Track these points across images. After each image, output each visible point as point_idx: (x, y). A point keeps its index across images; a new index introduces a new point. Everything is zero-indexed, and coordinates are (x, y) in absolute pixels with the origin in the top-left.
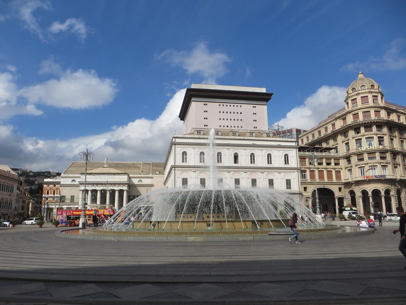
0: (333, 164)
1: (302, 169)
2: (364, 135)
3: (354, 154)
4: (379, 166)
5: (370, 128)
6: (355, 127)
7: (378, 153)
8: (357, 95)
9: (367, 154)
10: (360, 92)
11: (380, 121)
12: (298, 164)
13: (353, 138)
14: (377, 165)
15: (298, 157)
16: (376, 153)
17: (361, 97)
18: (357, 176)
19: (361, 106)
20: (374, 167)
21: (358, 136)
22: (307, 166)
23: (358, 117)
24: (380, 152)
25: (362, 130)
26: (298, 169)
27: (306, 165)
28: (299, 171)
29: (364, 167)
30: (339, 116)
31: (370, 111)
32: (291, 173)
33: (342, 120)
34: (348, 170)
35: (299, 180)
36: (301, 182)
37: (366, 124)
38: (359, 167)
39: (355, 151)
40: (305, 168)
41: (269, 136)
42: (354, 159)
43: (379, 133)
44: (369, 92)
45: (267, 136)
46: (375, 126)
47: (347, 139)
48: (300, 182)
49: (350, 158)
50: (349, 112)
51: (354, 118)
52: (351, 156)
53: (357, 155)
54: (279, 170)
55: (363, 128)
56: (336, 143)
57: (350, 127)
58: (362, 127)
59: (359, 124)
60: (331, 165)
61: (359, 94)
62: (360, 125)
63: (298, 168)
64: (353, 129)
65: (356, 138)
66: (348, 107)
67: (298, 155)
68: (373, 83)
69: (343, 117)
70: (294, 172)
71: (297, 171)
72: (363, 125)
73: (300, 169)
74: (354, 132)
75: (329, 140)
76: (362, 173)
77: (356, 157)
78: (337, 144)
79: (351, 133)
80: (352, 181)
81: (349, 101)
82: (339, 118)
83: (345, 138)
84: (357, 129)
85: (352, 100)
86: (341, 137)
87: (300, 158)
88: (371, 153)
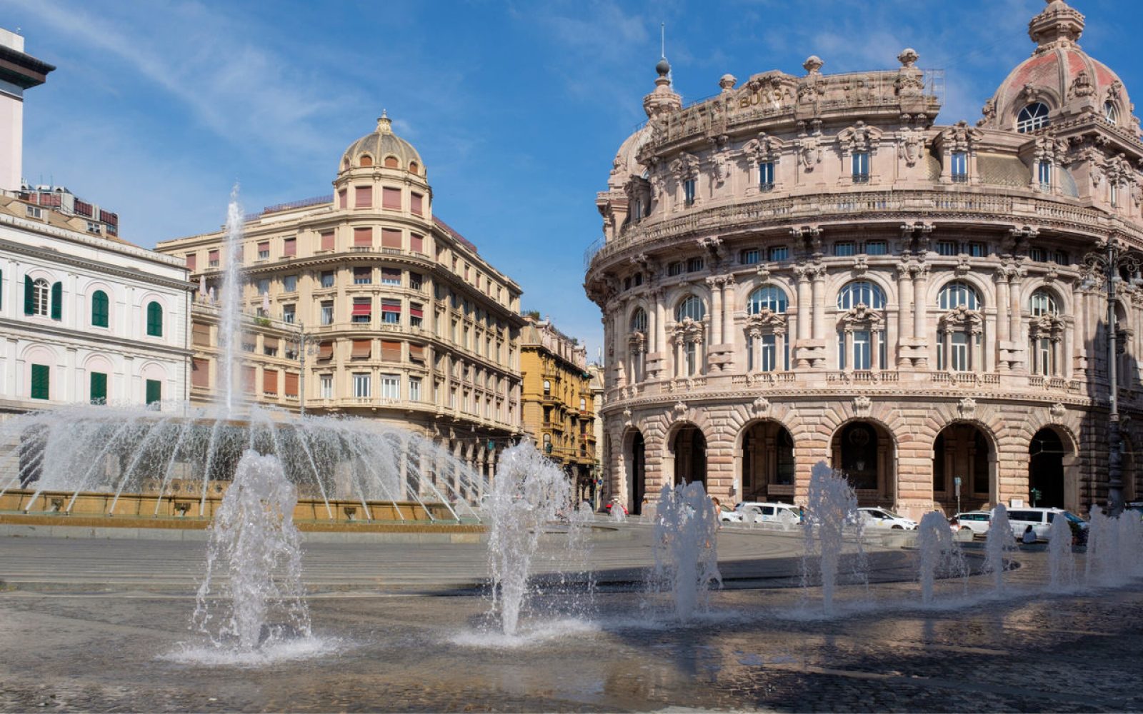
0: (281, 353)
1: (197, 356)
2: (379, 292)
3: (345, 336)
4: (405, 376)
5: (397, 275)
6: (358, 264)
7: (408, 345)
8: (374, 176)
9: (379, 342)
10: (383, 172)
11: (423, 263)
12: (189, 338)
13: (349, 292)
14: (399, 375)
15: (189, 317)
16: (402, 344)
17: (385, 188)
18: (347, 396)
19: (382, 212)
20: (393, 378)
21: (363, 290)
22: (211, 349)
23: (370, 238)
24: (410, 343)
25: (377, 274)
26: (186, 355)
27: (208, 346)
28: (189, 359)
29: (370, 373)
30: (315, 221)
31: (400, 231)
32: (166, 363)
33: (320, 235)
34: (321, 375)
35: (188, 386)
36: (191, 394)
37: (387, 263)
38: (354, 373)
39: (350, 329)
40: (206, 353)
41: (98, 231)
42: (343, 350)
43: (414, 292)
44: (406, 180)
45: (91, 229)
46: (407, 273)
47: (329, 290)
48: (188, 394)
49: (334, 344)
50: (347, 220)
51: (356, 239)
52: (338, 339)
53: (355, 340)
54: (129, 349)
55: (380, 271)
56: (291, 295)
57: (344, 262)
58: (376, 269)
59: (372, 259)
60: (275, 355)
61: (380, 176)
62: (372, 263)
63: (186, 350)
64: (352, 269)
65: (357, 295)
66: (344, 205)
67: (189, 310)
68: (417, 159)
69: (327, 228)
70: (173, 361)
71: (182, 358)
72: (380, 263)
73: (191, 356)
74: (352, 275)
75: (271, 280)
76: (362, 390)
77: (350, 344)
78: (296, 298)
79: (345, 278)
80: (331, 405)
81: (351, 188)
82: (312, 225)
83: (323, 286)
84: (362, 270)
85: (358, 188)
86: (311, 279)
87: (194, 322)
88: (391, 342)
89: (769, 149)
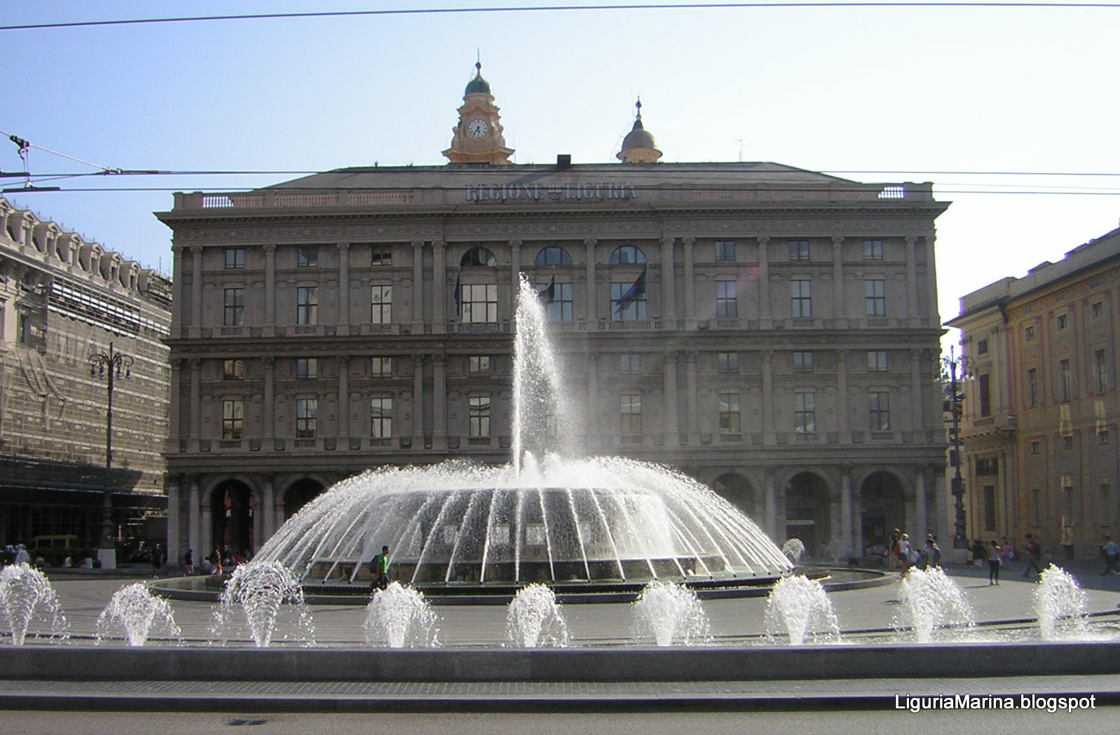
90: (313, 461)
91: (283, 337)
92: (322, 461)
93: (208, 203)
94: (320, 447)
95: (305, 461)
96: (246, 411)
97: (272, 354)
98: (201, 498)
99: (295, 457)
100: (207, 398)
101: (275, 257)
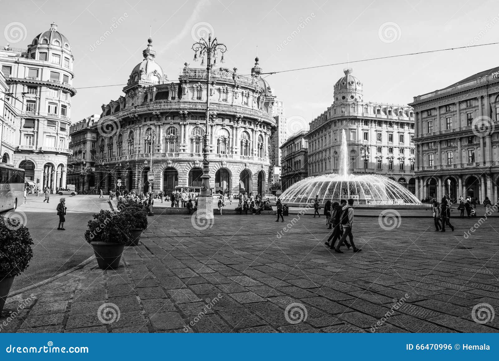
2: (61, 101)
3: (45, 118)
13: (47, 99)
29: (55, 136)
34: (24, 134)
42: (43, 125)
77: (46, 123)
85: (53, 54)
88: (63, 123)
89: (227, 90)
90: (451, 172)
91: (442, 134)
92: (453, 171)
93: (422, 98)
94: (452, 167)
95: (449, 172)
96: (434, 157)
97: (439, 140)
98: (423, 183)
99: (446, 171)
100: (425, 154)
101: (440, 110)
